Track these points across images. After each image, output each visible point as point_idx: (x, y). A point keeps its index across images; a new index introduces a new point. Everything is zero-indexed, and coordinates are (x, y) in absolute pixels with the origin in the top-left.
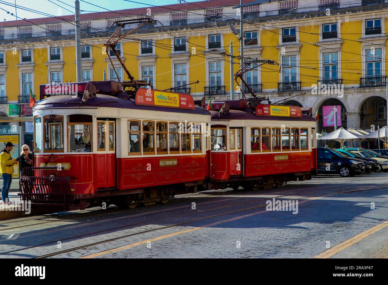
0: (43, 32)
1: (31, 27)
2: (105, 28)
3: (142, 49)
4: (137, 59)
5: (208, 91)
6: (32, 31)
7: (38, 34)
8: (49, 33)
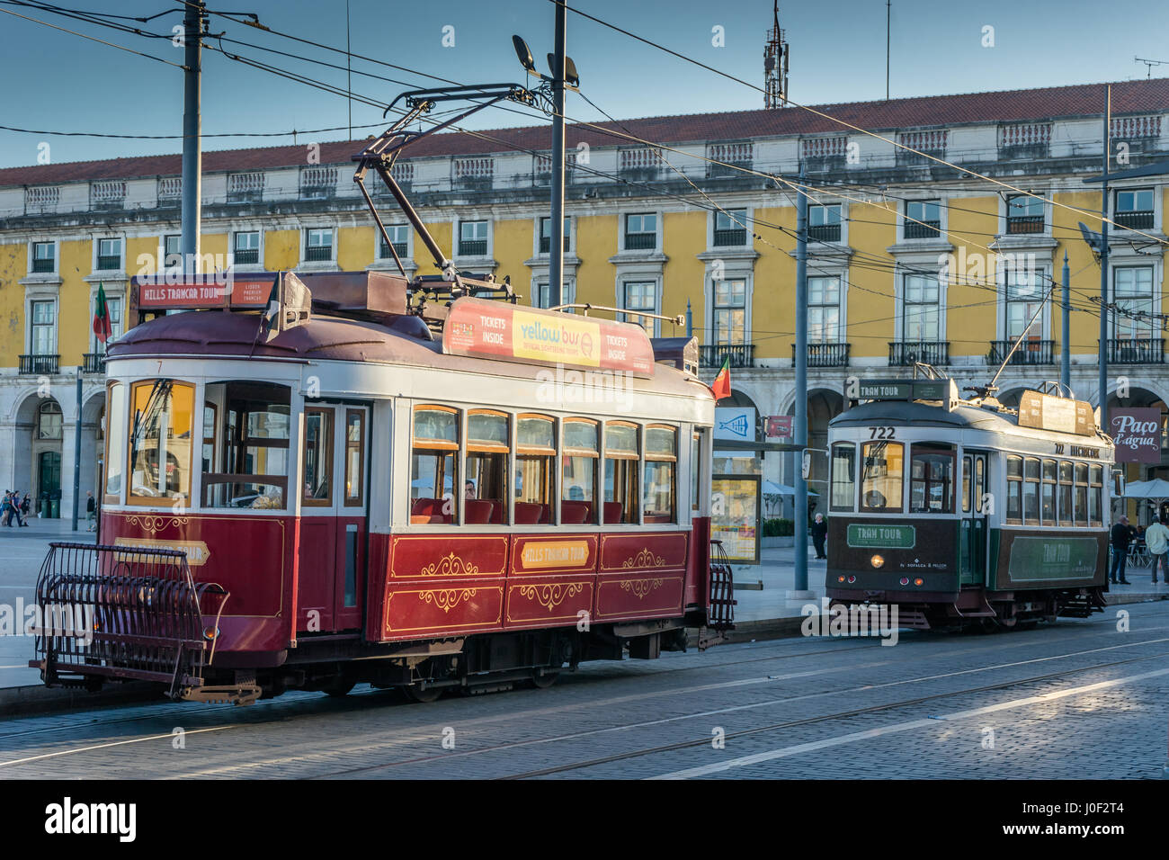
0: (444, 179)
1: (410, 166)
2: (615, 174)
3: (716, 232)
4: (702, 260)
5: (900, 355)
6: (412, 176)
7: (429, 186)
8: (459, 182)
